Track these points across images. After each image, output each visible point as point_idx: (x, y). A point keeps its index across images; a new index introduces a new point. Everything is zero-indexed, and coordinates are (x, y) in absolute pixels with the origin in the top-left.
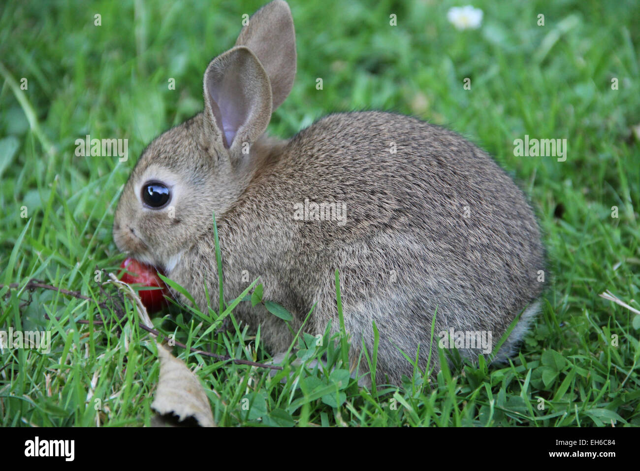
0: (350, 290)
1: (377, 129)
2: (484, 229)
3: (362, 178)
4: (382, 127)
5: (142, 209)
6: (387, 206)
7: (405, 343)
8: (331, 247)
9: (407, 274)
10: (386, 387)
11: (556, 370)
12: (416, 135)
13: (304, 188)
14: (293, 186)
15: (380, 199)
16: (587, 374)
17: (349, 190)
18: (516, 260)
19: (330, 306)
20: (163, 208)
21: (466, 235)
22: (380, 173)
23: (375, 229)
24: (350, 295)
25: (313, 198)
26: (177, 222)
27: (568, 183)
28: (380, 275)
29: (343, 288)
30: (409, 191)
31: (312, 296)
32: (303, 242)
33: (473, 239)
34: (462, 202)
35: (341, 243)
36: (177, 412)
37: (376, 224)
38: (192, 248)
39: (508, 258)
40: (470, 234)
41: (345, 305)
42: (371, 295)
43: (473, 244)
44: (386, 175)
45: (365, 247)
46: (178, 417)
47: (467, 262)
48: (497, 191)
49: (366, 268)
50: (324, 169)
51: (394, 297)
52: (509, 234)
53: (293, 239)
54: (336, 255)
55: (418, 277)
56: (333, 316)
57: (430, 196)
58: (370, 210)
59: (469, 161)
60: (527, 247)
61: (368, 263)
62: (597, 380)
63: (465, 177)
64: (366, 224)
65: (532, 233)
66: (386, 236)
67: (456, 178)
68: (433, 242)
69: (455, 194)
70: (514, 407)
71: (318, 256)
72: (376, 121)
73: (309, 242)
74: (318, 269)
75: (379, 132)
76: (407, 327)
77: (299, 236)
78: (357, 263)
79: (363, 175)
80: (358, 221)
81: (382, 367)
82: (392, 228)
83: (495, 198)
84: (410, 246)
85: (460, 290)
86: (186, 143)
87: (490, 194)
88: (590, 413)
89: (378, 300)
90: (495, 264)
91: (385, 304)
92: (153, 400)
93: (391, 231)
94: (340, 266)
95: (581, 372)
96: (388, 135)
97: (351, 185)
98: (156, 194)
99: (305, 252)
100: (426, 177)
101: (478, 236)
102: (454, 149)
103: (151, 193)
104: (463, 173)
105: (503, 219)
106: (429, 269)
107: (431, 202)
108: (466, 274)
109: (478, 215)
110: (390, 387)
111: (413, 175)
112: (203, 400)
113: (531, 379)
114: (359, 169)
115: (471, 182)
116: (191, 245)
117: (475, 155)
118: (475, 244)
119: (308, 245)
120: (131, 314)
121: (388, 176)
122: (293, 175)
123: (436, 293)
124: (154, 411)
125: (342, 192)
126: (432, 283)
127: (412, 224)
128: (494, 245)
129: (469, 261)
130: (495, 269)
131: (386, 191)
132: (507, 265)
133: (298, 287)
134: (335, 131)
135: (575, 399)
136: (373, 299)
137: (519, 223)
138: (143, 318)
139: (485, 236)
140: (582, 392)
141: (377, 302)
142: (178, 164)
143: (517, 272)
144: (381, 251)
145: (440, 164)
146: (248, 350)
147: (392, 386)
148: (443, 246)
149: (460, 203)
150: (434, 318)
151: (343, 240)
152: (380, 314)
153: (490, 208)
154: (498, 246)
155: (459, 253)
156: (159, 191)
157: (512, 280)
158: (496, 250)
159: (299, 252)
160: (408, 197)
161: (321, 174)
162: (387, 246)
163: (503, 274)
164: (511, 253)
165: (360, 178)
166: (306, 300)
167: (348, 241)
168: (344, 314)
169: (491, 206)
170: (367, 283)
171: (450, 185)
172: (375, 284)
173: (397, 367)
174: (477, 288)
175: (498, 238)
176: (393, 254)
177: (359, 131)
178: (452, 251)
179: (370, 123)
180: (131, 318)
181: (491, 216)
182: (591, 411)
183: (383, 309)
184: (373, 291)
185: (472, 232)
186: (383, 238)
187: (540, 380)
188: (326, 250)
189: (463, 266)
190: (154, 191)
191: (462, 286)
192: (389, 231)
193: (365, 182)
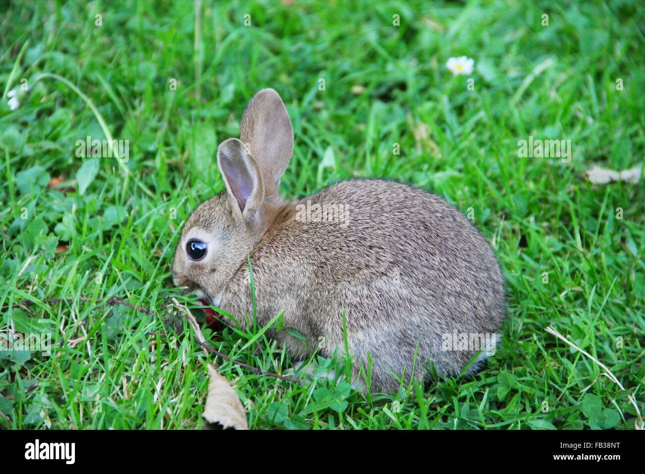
0: (353, 321)
1: (377, 198)
2: (458, 280)
3: (362, 235)
4: (381, 196)
5: (188, 261)
6: (383, 258)
7: (394, 362)
8: (339, 287)
9: (396, 312)
10: (379, 395)
11: (508, 387)
12: (409, 203)
13: (317, 240)
14: (308, 239)
15: (377, 253)
16: (532, 390)
17: (351, 244)
18: (481, 304)
19: (337, 332)
20: (202, 259)
21: (443, 283)
22: (379, 232)
23: (373, 276)
24: (352, 325)
25: (325, 248)
26: (213, 270)
27: (532, 219)
28: (375, 311)
29: (347, 319)
30: (401, 247)
31: (324, 323)
32: (317, 281)
33: (449, 287)
34: (442, 259)
35: (347, 284)
36: (221, 423)
37: (375, 272)
38: (226, 289)
39: (475, 302)
40: (447, 283)
41: (349, 333)
42: (368, 326)
43: (449, 291)
44: (384, 234)
45: (365, 289)
46: (222, 426)
47: (444, 304)
48: (470, 249)
49: (366, 305)
50: (332, 227)
51: (386, 328)
52: (477, 283)
53: (309, 278)
54: (344, 293)
55: (405, 314)
56: (340, 340)
57: (418, 252)
58: (368, 261)
59: (450, 225)
60: (490, 293)
61: (366, 301)
62: (539, 395)
63: (446, 239)
64: (366, 271)
65: (496, 282)
66: (381, 281)
67: (439, 240)
68: (418, 288)
69: (437, 252)
70: (474, 417)
71: (329, 292)
72: (376, 190)
73: (321, 282)
74: (328, 303)
75: (379, 200)
76: (396, 351)
77: (313, 276)
78: (359, 300)
79: (363, 232)
80: (359, 269)
81: (375, 379)
82: (386, 275)
83: (468, 256)
84: (400, 291)
85: (437, 325)
86: (217, 209)
87: (464, 252)
88: (531, 424)
89: (374, 329)
90: (465, 306)
91: (379, 333)
92: (203, 411)
93: (385, 277)
94: (346, 301)
95: (527, 389)
96: (386, 203)
97: (353, 241)
98: (196, 249)
99: (318, 289)
100: (415, 239)
101: (453, 285)
102: (439, 215)
103: (193, 249)
104: (444, 236)
105: (473, 273)
106: (414, 309)
107: (419, 257)
108: (443, 314)
109: (454, 270)
110: (381, 395)
111: (405, 236)
112: (240, 412)
113: (489, 393)
114: (360, 228)
115: (450, 244)
116: (225, 287)
117: (455, 220)
118: (451, 291)
119: (321, 284)
120: (188, 331)
121: (385, 235)
122: (308, 232)
123: (418, 326)
124: (204, 419)
125: (345, 245)
126: (416, 319)
127: (403, 273)
128: (465, 292)
129: (446, 304)
130: (465, 311)
131: (383, 247)
132: (474, 307)
133: (313, 314)
134: (342, 198)
135: (522, 409)
136: (370, 329)
137: (486, 275)
138: (196, 333)
139: (459, 285)
140: (527, 404)
141: (372, 331)
142: (212, 225)
143: (482, 312)
144: (377, 292)
145: (426, 227)
146: (275, 363)
147: (382, 394)
148: (426, 292)
149: (441, 260)
150: (417, 345)
151: (349, 282)
152: (374, 340)
153: (464, 264)
154: (467, 293)
155: (438, 297)
156: (200, 247)
157: (477, 318)
158: (466, 296)
159: (313, 288)
160: (401, 252)
161: (330, 231)
162: (382, 289)
163: (471, 314)
164: (478, 299)
165: (360, 235)
166: (319, 326)
167: (353, 283)
168: (348, 340)
169: (464, 262)
170: (365, 316)
171: (433, 245)
172: (372, 318)
173: (386, 379)
174: (450, 324)
175: (469, 287)
176: (386, 295)
177: (361, 198)
178: (433, 296)
179: (371, 192)
180: (187, 335)
181: (463, 270)
182: (532, 422)
183: (377, 337)
184: (370, 323)
185: (448, 282)
186: (379, 283)
187: (495, 394)
188: (335, 288)
189: (441, 307)
190: (196, 247)
191: (439, 323)
192: (385, 278)
193: (365, 239)
